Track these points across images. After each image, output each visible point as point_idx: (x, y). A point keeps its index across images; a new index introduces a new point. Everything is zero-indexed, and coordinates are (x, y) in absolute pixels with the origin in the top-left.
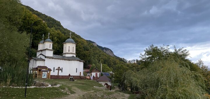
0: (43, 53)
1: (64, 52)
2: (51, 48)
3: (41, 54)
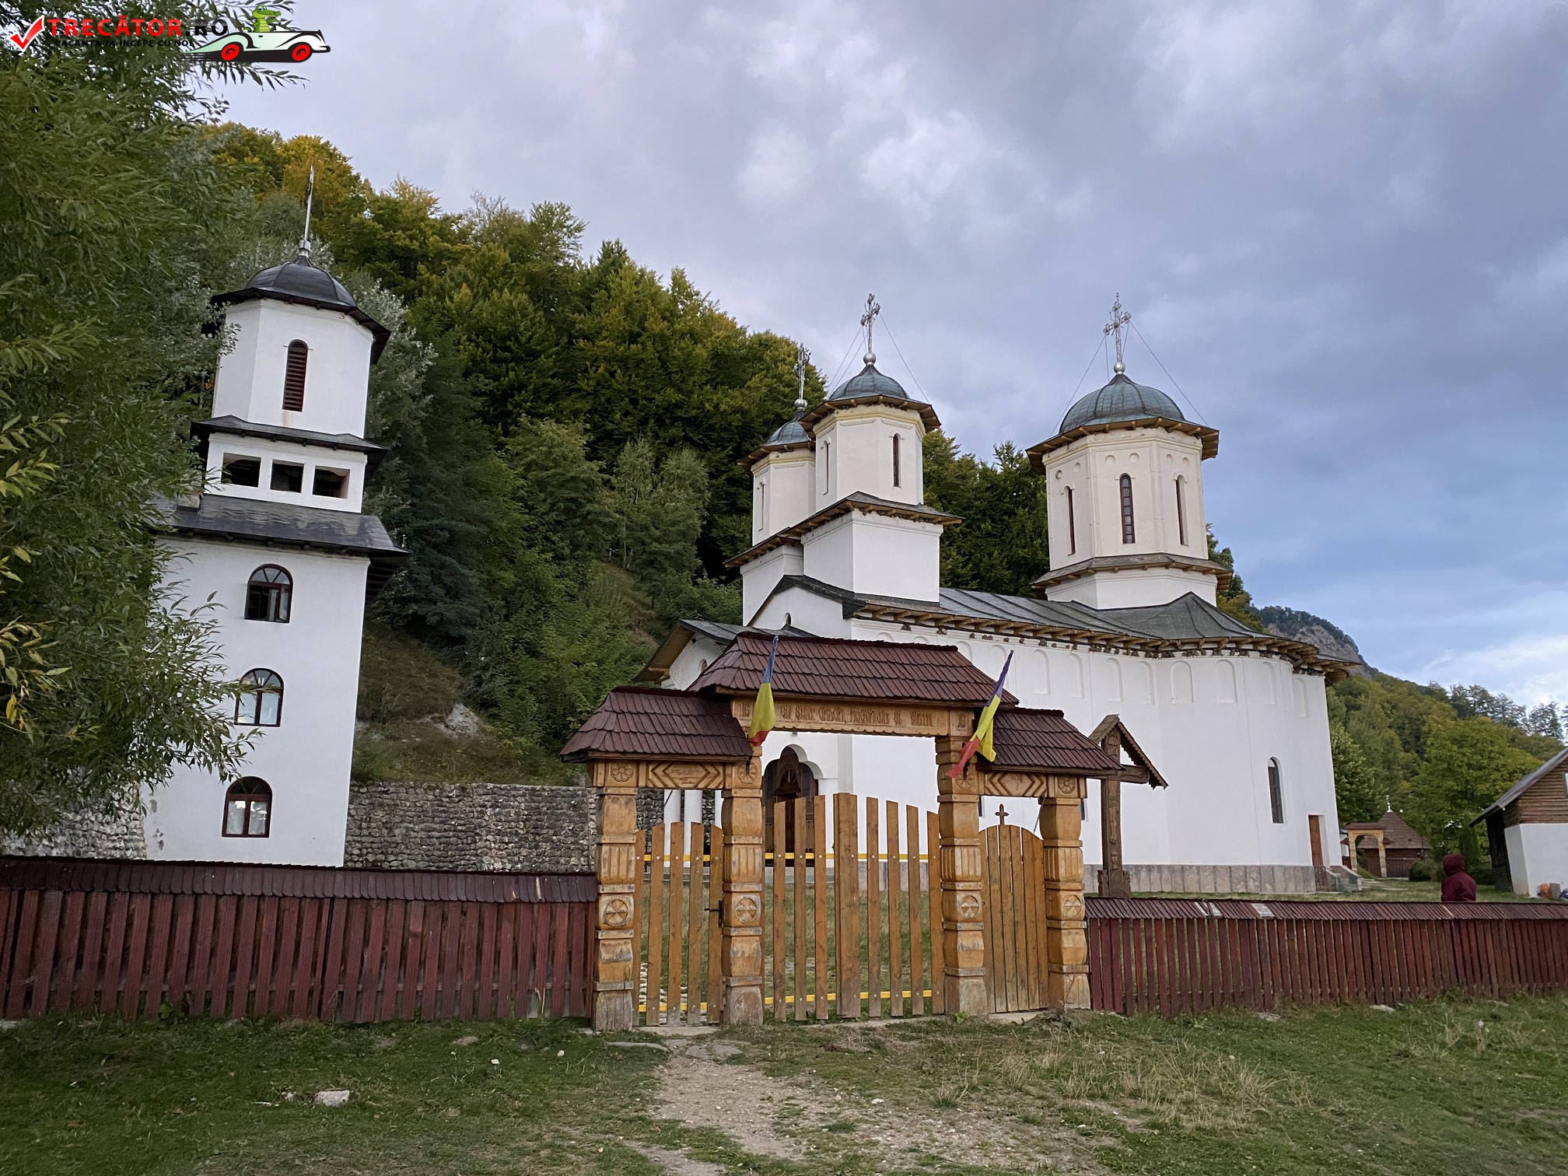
0: (817, 562)
1: (1059, 558)
2: (912, 493)
3: (786, 583)
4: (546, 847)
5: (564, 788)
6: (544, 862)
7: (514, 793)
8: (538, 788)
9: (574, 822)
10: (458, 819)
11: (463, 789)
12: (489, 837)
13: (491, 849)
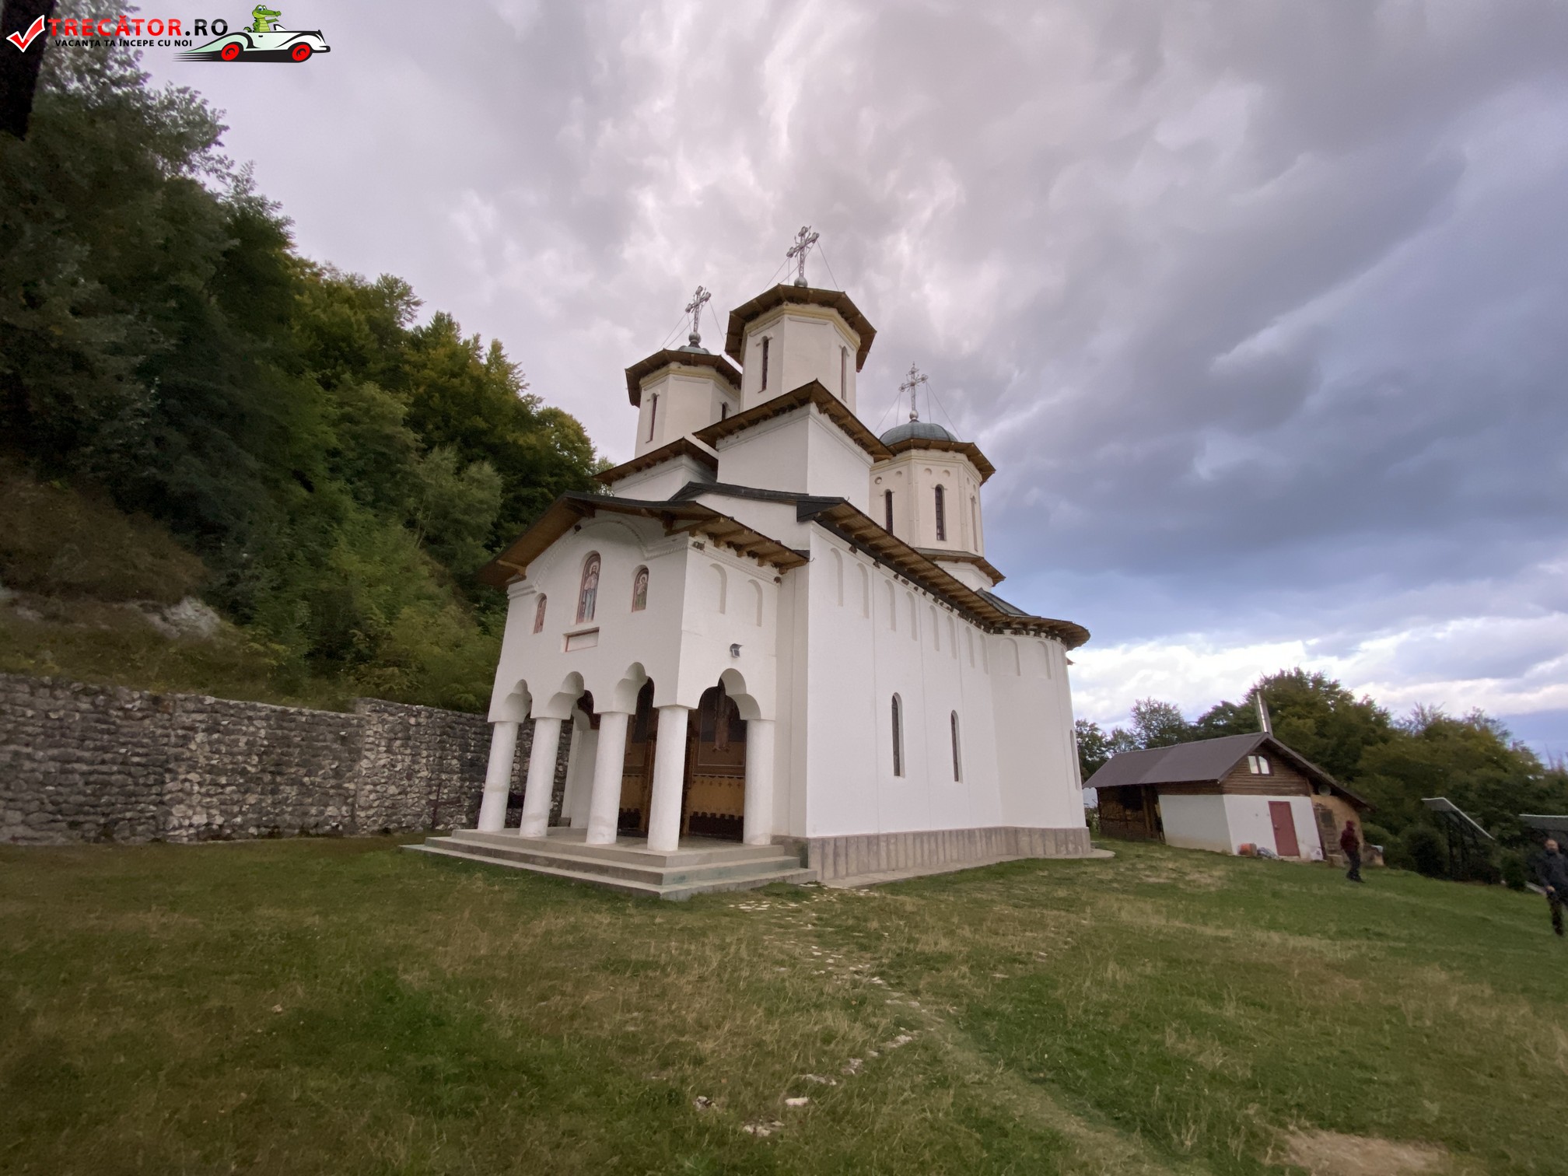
3: (693, 490)
4: (291, 792)
5: (333, 714)
6: (283, 812)
7: (251, 714)
8: (292, 710)
9: (340, 759)
10: (135, 745)
11: (156, 700)
12: (190, 776)
13: (190, 794)
